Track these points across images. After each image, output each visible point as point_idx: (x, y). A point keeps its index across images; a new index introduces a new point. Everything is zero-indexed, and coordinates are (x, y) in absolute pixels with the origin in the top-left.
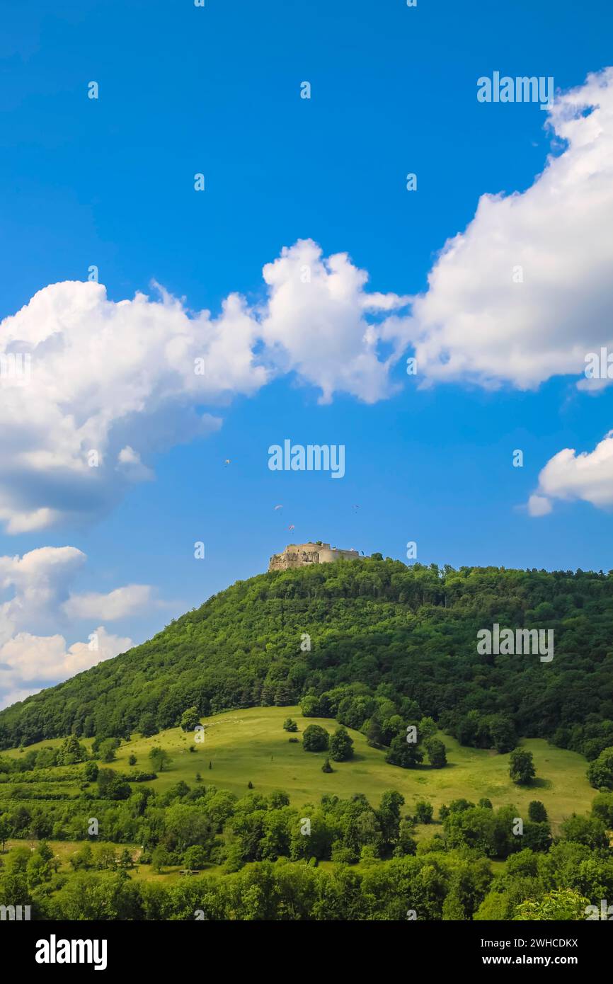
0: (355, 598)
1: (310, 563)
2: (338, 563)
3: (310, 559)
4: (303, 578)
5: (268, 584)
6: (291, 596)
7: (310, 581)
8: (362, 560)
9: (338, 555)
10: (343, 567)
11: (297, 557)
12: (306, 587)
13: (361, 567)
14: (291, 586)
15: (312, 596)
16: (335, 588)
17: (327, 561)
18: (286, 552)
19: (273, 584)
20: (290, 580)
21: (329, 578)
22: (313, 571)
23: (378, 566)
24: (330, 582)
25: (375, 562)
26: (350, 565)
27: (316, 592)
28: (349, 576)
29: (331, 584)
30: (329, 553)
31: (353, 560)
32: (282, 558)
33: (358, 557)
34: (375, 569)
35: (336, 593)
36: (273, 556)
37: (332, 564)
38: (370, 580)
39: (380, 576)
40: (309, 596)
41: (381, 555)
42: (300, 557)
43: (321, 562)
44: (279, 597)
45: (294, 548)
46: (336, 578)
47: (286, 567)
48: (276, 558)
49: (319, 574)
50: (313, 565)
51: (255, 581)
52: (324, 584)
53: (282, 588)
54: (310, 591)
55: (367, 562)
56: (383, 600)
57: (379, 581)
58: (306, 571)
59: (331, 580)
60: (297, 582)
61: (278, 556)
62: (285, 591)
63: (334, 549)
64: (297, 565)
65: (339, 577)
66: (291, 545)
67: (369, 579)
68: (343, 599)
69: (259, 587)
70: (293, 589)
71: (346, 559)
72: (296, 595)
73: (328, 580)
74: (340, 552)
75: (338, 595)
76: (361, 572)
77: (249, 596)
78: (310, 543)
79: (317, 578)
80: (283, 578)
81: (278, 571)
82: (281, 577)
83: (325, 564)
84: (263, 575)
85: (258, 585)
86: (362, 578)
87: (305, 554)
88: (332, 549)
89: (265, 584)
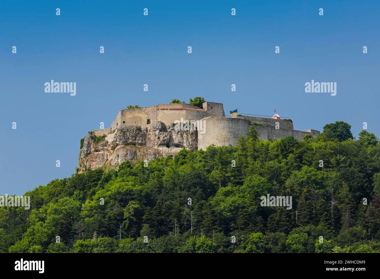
0: (287, 232)
1: (176, 151)
2: (244, 149)
3: (176, 141)
4: (160, 188)
5: (77, 203)
6: (133, 230)
7: (177, 193)
8: (300, 139)
9: (243, 131)
10: (255, 158)
11: (144, 136)
12: (170, 208)
13: (300, 158)
14: (133, 205)
15: (183, 229)
16: (236, 209)
17: (218, 145)
18: (117, 123)
19: (88, 204)
20: (129, 193)
21: (224, 184)
22: (185, 170)
23: (341, 152)
24: (227, 194)
25: (333, 144)
26: (273, 153)
27: (193, 219)
28: (270, 180)
29: (230, 199)
30: (223, 124)
31: (279, 140)
32: (110, 138)
33: (290, 134)
34: (333, 160)
35: (240, 221)
36: (86, 136)
37: (231, 151)
38: (323, 187)
39: (346, 177)
40: (177, 230)
41: (346, 128)
42: (152, 136)
43: (203, 146)
44: (104, 234)
45: (136, 114)
46: (241, 184)
47: (120, 161)
48: (96, 139)
49: (198, 176)
50: (184, 154)
51: (45, 196)
52: (212, 201)
53: (111, 213)
54: (179, 217)
55: (314, 145)
56: (354, 235)
57: (344, 190)
58: (167, 170)
59: (229, 188)
60: (148, 196)
61: (98, 134)
62: (120, 218)
63: (235, 116)
64: (145, 155)
65: (246, 183)
66: (131, 108)
67: (320, 184)
68: (259, 234)
69: (56, 211)
70: (138, 213)
71: (263, 139)
72: (146, 227)
73: (222, 190)
74: (248, 121)
75: (246, 224)
76: (299, 168)
77: (33, 234)
78: (174, 102)
79: (195, 185)
80: (114, 186)
81: (100, 172)
82: (107, 186)
83: (213, 152)
84: (64, 182)
85: (52, 206)
86: (301, 184)
87: (163, 128)
88: (228, 115)
89: (71, 202)
